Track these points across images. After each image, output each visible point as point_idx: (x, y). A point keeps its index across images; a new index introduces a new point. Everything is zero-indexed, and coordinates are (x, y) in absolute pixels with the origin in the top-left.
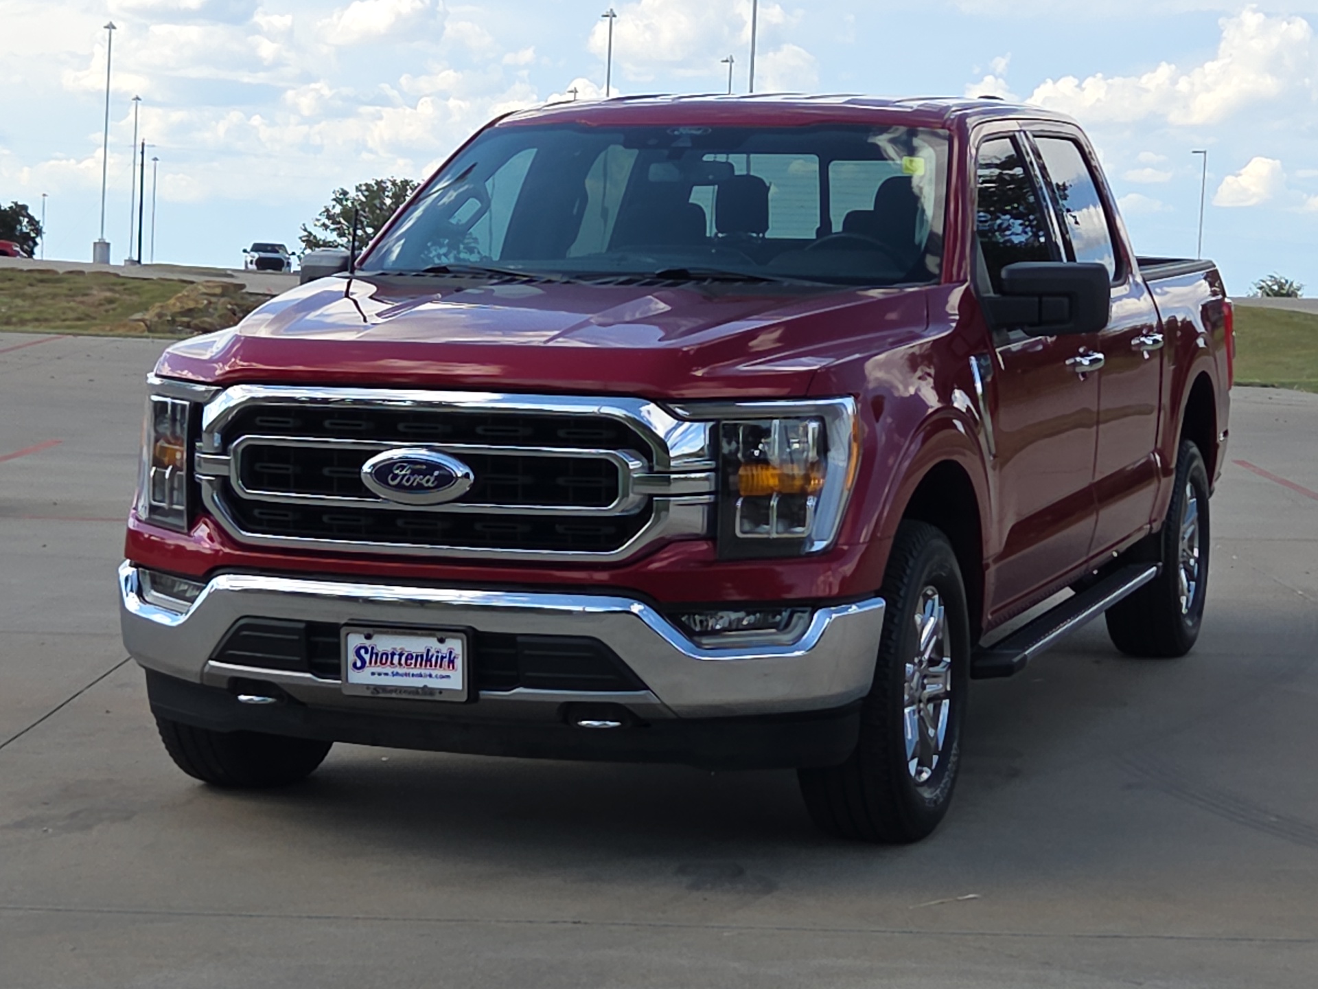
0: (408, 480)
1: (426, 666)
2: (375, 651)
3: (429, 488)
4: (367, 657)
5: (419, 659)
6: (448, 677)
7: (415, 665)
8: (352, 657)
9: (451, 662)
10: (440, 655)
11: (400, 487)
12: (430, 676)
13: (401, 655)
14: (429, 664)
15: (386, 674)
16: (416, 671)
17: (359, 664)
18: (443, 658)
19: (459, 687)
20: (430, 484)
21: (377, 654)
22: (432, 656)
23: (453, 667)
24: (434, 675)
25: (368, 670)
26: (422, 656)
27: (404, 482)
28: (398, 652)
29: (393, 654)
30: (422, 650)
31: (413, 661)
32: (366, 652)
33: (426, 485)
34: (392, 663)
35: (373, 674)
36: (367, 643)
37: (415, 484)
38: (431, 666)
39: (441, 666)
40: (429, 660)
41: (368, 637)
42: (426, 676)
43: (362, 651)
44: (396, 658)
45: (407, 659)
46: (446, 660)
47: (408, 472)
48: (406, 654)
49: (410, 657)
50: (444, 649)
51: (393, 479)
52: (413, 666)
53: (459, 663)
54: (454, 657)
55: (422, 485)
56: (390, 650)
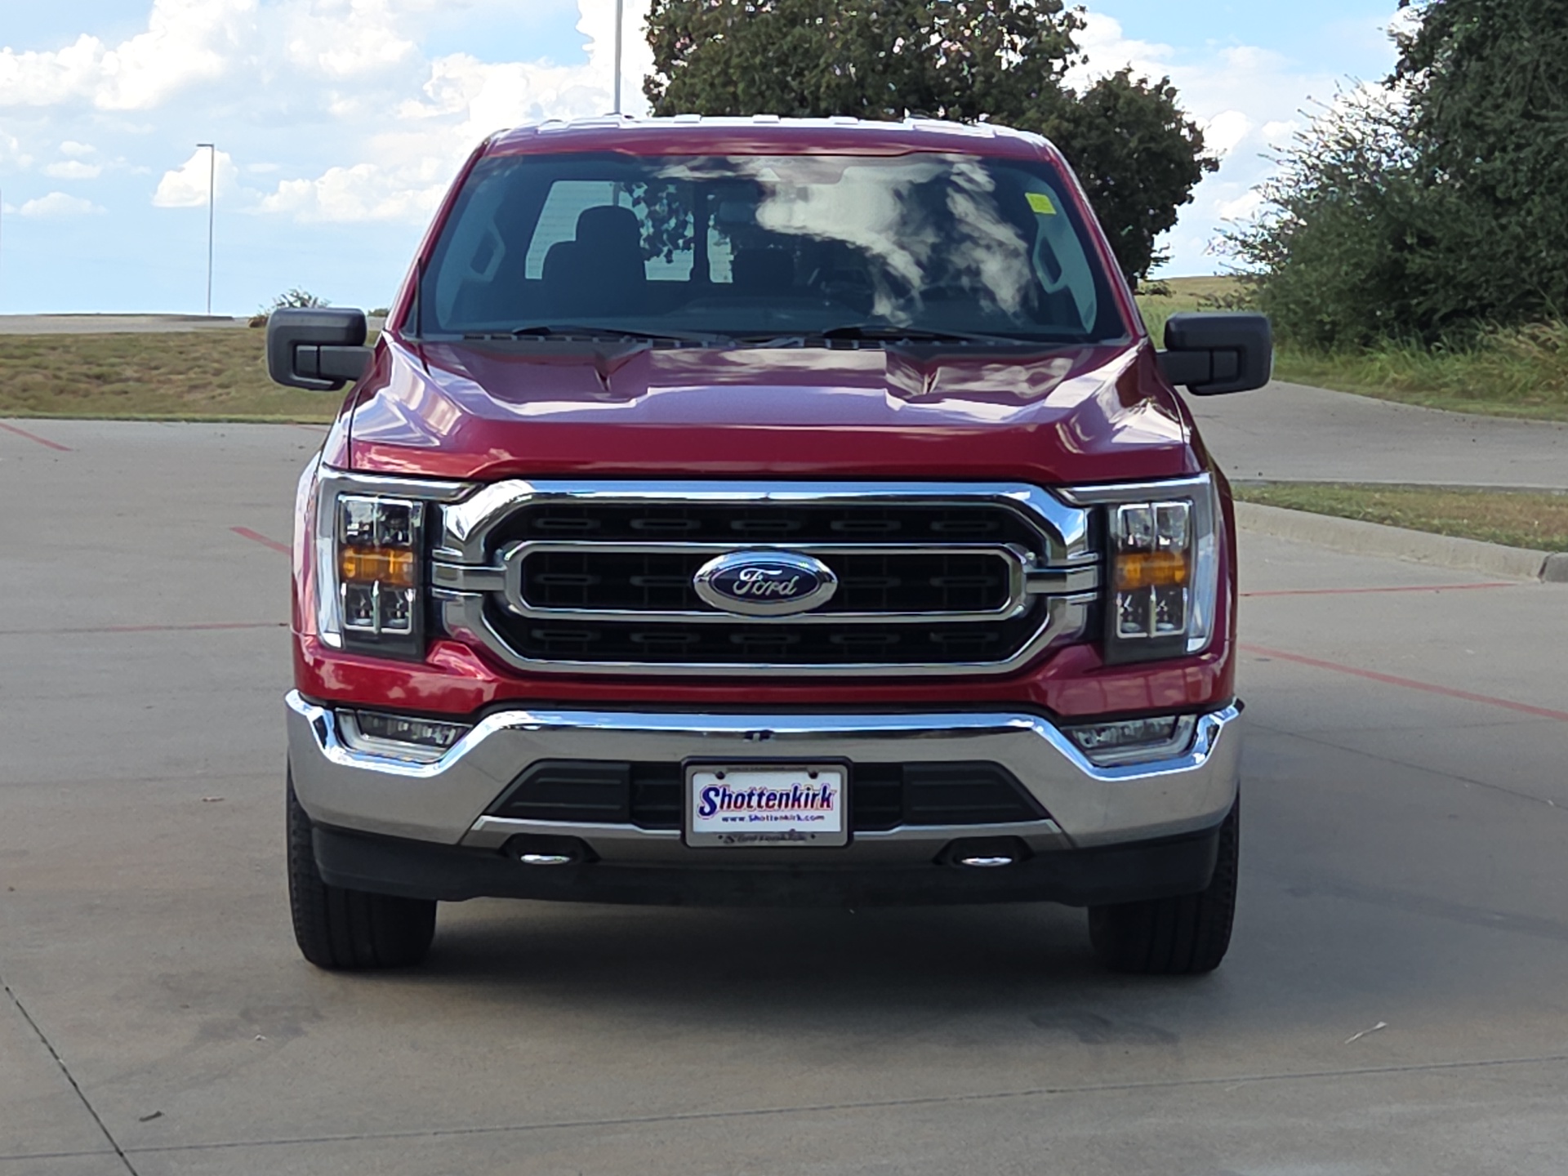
0: (759, 588)
1: (793, 805)
2: (727, 793)
3: (786, 596)
4: (718, 800)
5: (784, 798)
6: (821, 817)
7: (780, 805)
8: (698, 801)
9: (826, 800)
10: (811, 793)
11: (748, 596)
12: (799, 818)
13: (761, 795)
14: (796, 804)
15: (742, 819)
16: (779, 814)
17: (707, 809)
18: (814, 796)
19: (838, 829)
20: (787, 592)
21: (730, 796)
22: (801, 794)
23: (828, 806)
24: (802, 817)
25: (720, 814)
26: (788, 795)
27: (754, 590)
28: (756, 792)
29: (751, 795)
30: (789, 788)
31: (777, 802)
32: (717, 794)
33: (782, 593)
34: (749, 805)
35: (725, 819)
36: (718, 783)
37: (768, 593)
38: (799, 806)
39: (812, 806)
40: (797, 799)
41: (721, 776)
42: (793, 818)
43: (712, 794)
44: (755, 799)
45: (768, 799)
46: (819, 799)
47: (760, 578)
48: (767, 794)
49: (772, 797)
50: (816, 785)
51: (739, 588)
52: (776, 807)
53: (836, 800)
54: (830, 794)
55: (777, 592)
56: (746, 790)
